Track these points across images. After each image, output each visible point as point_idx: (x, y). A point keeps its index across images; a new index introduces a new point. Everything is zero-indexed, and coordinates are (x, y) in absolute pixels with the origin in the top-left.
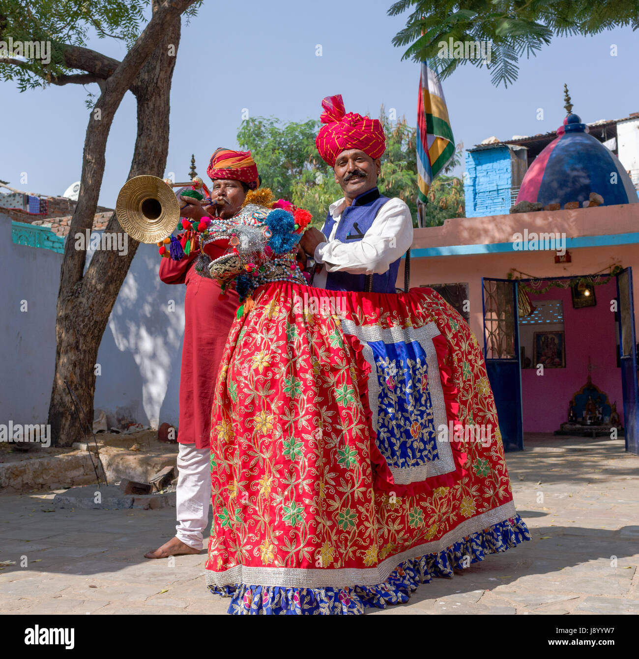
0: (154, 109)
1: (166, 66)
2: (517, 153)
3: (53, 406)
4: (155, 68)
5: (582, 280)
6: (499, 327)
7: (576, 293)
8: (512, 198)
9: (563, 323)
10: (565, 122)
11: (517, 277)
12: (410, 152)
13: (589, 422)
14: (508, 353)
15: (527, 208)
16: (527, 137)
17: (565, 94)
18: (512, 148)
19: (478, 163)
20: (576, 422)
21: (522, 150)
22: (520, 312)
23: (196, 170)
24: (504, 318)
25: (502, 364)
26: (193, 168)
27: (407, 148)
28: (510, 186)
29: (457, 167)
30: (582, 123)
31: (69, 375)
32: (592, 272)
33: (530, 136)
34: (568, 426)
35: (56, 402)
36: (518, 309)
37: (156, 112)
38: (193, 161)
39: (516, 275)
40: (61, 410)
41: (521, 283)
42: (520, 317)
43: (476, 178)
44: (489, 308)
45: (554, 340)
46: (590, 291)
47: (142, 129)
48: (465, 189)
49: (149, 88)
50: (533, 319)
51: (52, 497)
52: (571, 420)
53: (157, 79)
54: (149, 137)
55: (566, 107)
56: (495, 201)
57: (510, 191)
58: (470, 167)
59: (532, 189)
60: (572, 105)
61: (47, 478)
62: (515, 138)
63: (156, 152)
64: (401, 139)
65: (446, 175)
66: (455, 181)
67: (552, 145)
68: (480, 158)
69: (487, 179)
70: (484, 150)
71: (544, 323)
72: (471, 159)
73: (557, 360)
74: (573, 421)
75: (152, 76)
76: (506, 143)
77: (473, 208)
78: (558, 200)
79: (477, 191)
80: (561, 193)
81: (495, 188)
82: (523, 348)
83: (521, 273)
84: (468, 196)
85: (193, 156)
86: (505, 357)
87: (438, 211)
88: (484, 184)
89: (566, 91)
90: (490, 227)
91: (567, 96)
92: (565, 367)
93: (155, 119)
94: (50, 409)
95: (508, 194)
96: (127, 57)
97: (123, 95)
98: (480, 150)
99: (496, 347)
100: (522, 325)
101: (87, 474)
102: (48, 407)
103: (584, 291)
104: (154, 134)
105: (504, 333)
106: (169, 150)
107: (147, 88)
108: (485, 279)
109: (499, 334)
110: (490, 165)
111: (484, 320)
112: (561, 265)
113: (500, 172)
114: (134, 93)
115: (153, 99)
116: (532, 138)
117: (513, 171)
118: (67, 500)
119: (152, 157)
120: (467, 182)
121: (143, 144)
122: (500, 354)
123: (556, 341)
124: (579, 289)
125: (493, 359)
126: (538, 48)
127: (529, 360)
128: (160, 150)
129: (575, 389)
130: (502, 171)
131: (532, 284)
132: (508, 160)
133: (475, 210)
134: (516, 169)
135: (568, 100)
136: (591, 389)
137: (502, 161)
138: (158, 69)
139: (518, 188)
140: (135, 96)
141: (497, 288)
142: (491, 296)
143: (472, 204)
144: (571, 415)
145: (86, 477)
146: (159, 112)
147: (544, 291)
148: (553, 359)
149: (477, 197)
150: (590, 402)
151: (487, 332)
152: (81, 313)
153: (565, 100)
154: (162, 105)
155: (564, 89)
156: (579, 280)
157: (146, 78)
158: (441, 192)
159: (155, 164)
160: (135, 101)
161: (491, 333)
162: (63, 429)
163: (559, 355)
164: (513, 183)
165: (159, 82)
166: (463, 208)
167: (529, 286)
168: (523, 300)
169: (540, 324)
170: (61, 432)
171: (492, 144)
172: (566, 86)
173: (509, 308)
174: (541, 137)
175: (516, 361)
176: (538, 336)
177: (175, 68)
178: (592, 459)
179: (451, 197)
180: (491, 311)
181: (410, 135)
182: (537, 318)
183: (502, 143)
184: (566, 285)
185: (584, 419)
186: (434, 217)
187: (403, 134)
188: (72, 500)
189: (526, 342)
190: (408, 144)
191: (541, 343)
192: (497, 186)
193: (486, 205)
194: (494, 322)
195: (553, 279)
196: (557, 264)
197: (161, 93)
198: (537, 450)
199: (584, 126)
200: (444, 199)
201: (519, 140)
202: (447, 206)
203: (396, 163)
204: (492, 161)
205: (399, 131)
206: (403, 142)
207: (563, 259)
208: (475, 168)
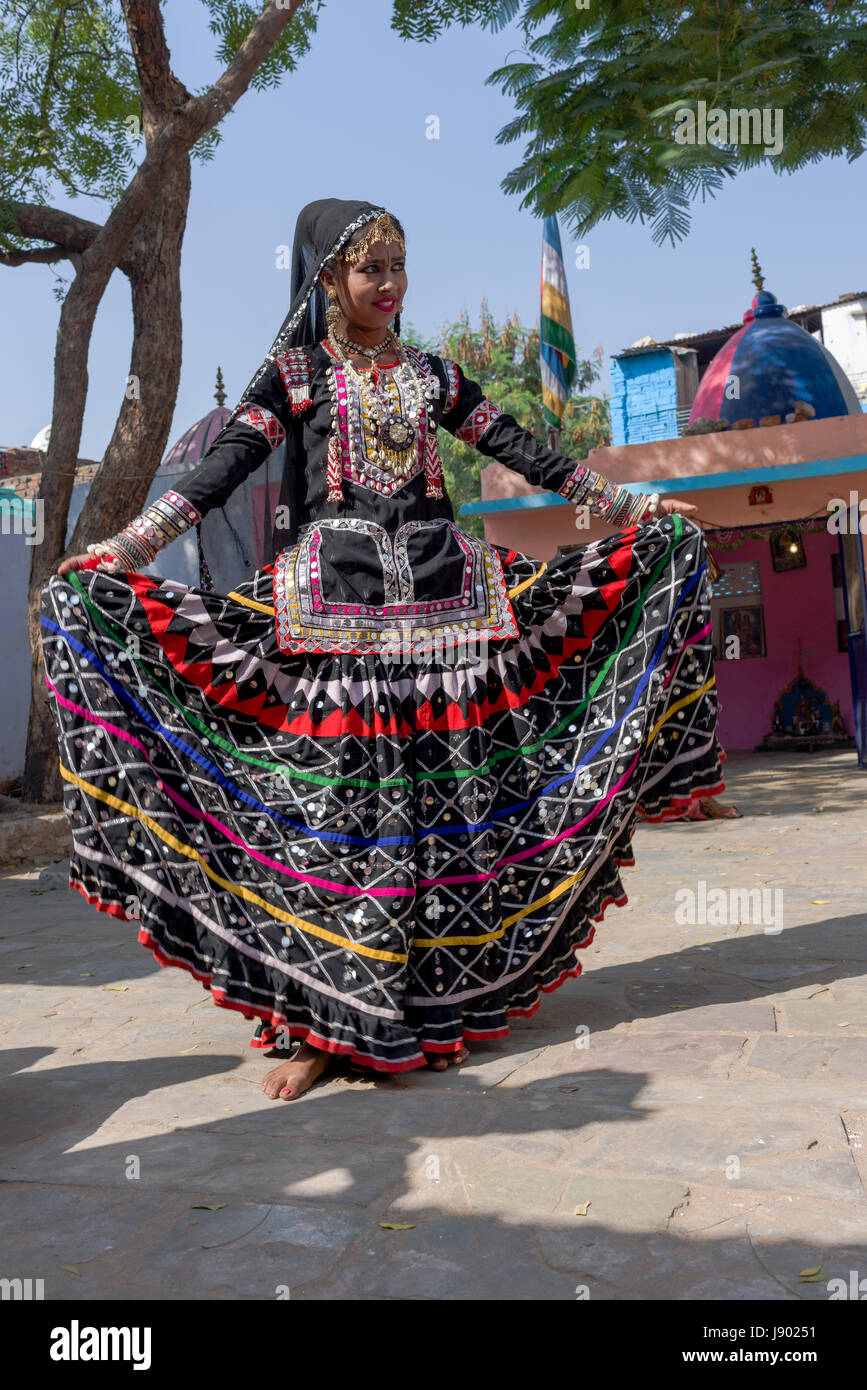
0: (157, 295)
1: (173, 229)
2: (683, 358)
3: (31, 743)
4: (154, 234)
5: (788, 528)
7: (778, 550)
8: (678, 423)
9: (761, 593)
10: (754, 304)
13: (802, 730)
15: (707, 428)
16: (696, 335)
17: (753, 262)
18: (676, 351)
19: (629, 375)
20: (785, 733)
21: (688, 353)
23: (225, 391)
26: (220, 387)
27: (523, 358)
28: (674, 406)
29: (596, 382)
30: (779, 303)
32: (804, 516)
33: (702, 333)
34: (774, 738)
35: (35, 737)
37: (161, 300)
38: (220, 377)
40: (44, 748)
43: (626, 395)
45: (749, 618)
46: (797, 546)
47: (141, 325)
48: (611, 414)
49: (148, 265)
50: (718, 590)
52: (778, 730)
53: (160, 250)
54: (153, 338)
55: (754, 282)
57: (675, 412)
58: (618, 380)
60: (764, 278)
61: (29, 848)
62: (679, 337)
63: (164, 360)
64: (514, 346)
65: (580, 394)
66: (594, 403)
68: (631, 367)
69: (643, 397)
70: (636, 356)
71: (734, 596)
72: (618, 369)
73: (754, 646)
74: (780, 731)
75: (152, 246)
76: (666, 344)
77: (624, 439)
79: (629, 414)
81: (654, 410)
84: (615, 423)
85: (219, 369)
87: (571, 446)
88: (639, 404)
89: (755, 259)
91: (756, 265)
92: (766, 655)
93: (160, 310)
94: (28, 749)
95: (672, 418)
96: (111, 217)
97: (108, 274)
98: (631, 356)
103: (789, 546)
104: (159, 333)
106: (183, 357)
107: (144, 264)
110: (645, 377)
112: (757, 507)
113: (660, 386)
114: (126, 273)
115: (155, 280)
116: (703, 337)
117: (678, 384)
119: (158, 370)
120: (615, 403)
121: (144, 350)
123: (752, 620)
124: (782, 544)
126: (718, 186)
128: (169, 356)
129: (781, 685)
130: (664, 385)
131: (718, 536)
132: (671, 369)
133: (626, 441)
134: (682, 381)
135: (757, 271)
136: (803, 685)
137: (663, 371)
138: (160, 236)
139: (688, 408)
140: (127, 278)
143: (622, 434)
144: (778, 722)
146: (166, 299)
147: (734, 547)
148: (749, 645)
149: (629, 423)
150: (803, 703)
153: (753, 272)
154: (170, 289)
155: (751, 255)
156: (784, 528)
157: (143, 248)
158: (575, 419)
159: (164, 377)
160: (128, 285)
162: (49, 776)
163: (757, 640)
164: (679, 401)
165: (162, 255)
166: (608, 435)
167: (714, 539)
169: (729, 596)
170: (46, 781)
171: (647, 347)
172: (753, 251)
174: (715, 334)
176: (725, 613)
177: (186, 233)
179: (589, 426)
181: (527, 339)
182: (723, 588)
183: (661, 344)
184: (766, 537)
185: (796, 727)
187: (517, 339)
190: (525, 353)
191: (731, 623)
192: (657, 406)
193: (642, 434)
195: (747, 527)
196: (753, 507)
197: (167, 270)
199: (781, 308)
200: (578, 429)
201: (685, 340)
202: (583, 439)
203: (507, 380)
204: (649, 371)
205: (508, 335)
206: (517, 350)
207: (760, 498)
208: (625, 383)
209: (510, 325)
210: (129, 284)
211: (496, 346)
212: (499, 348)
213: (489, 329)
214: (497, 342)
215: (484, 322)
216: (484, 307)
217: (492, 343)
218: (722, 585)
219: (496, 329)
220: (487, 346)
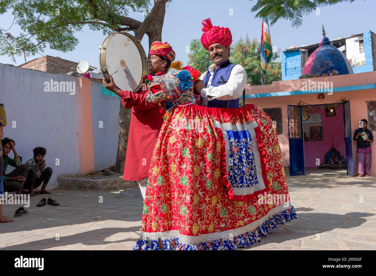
1: (160, 23)
2: (304, 52)
3: (118, 157)
4: (155, 25)
5: (329, 105)
6: (295, 125)
7: (327, 110)
8: (301, 71)
9: (322, 122)
10: (323, 40)
11: (302, 105)
12: (259, 52)
13: (332, 163)
14: (299, 135)
15: (307, 77)
16: (308, 45)
17: (322, 29)
18: (301, 51)
19: (287, 57)
20: (327, 163)
21: (305, 51)
22: (304, 118)
24: (297, 121)
25: (296, 140)
27: (257, 51)
28: (300, 66)
29: (278, 58)
30: (330, 40)
31: (124, 145)
32: (333, 103)
33: (309, 45)
34: (324, 165)
35: (119, 156)
36: (302, 117)
39: (302, 104)
40: (121, 159)
41: (304, 107)
42: (303, 121)
43: (286, 62)
44: (291, 117)
45: (318, 129)
46: (333, 110)
48: (282, 67)
49: (153, 33)
50: (309, 121)
51: (118, 192)
52: (325, 162)
53: (157, 29)
55: (323, 34)
56: (294, 72)
57: (300, 68)
58: (284, 58)
59: (309, 68)
60: (325, 33)
61: (116, 185)
62: (303, 46)
64: (255, 47)
65: (274, 61)
66: (277, 64)
67: (317, 50)
68: (288, 55)
69: (291, 63)
70: (290, 51)
71: (314, 123)
72: (284, 55)
73: (319, 138)
74: (326, 162)
75: (155, 28)
76: (299, 48)
77: (285, 75)
78: (320, 73)
79: (287, 68)
80: (321, 70)
81: (294, 67)
82: (305, 133)
83: (304, 103)
84: (283, 70)
86: (297, 137)
88: (290, 65)
90: (292, 84)
91: (323, 30)
92: (323, 141)
94: (117, 159)
95: (300, 69)
96: (145, 20)
97: (143, 35)
98: (288, 51)
99: (293, 133)
100: (304, 123)
101: (131, 184)
102: (116, 157)
103: (331, 110)
105: (296, 128)
107: (152, 32)
108: (289, 106)
109: (294, 128)
110: (292, 58)
111: (289, 122)
113: (296, 60)
114: (147, 35)
115: (155, 37)
116: (310, 46)
117: (302, 60)
118: (124, 193)
120: (283, 65)
122: (295, 136)
123: (319, 130)
124: (329, 109)
125: (292, 138)
127: (308, 138)
129: (327, 149)
130: (297, 60)
131: (308, 107)
132: (300, 55)
133: (286, 76)
134: (303, 59)
136: (333, 150)
137: (297, 56)
138: (157, 25)
139: (303, 67)
140: (148, 36)
141: (294, 109)
142: (291, 112)
143: (285, 74)
144: (325, 160)
145: (131, 185)
147: (313, 110)
148: (318, 138)
149: (287, 71)
150: (333, 155)
151: (290, 127)
152: (128, 121)
153: (323, 31)
156: (328, 106)
157: (152, 28)
158: (271, 69)
161: (292, 128)
162: (122, 166)
163: (320, 136)
164: (302, 65)
165: (157, 30)
166: (281, 75)
167: (307, 108)
168: (305, 114)
169: (313, 123)
170: (121, 168)
171: (293, 49)
172: (323, 26)
173: (299, 117)
174: (313, 45)
175: (302, 138)
176: (311, 128)
177: (163, 24)
178: (333, 178)
179: (276, 71)
180: (291, 118)
181: (259, 45)
182: (310, 121)
183: (297, 48)
184: (322, 108)
185: (331, 162)
186: (269, 79)
187: (256, 45)
188: (126, 193)
189: (306, 131)
190: (258, 49)
191: (313, 131)
192: (295, 66)
193: (290, 74)
194: (293, 123)
195: (317, 105)
196: (319, 99)
197: (158, 34)
198: (312, 174)
199: (330, 42)
200: (273, 72)
201: (304, 47)
202: (274, 74)
203: (253, 57)
204: (293, 56)
205: (254, 44)
206: (256, 48)
207: (321, 97)
208: (286, 59)
209: (254, 41)
210: (148, 38)
211: (250, 47)
212: (251, 48)
213: (248, 42)
214: (250, 46)
215: (246, 39)
216: (247, 36)
217: (248, 46)
218: (311, 120)
219: (250, 42)
220: (247, 47)
